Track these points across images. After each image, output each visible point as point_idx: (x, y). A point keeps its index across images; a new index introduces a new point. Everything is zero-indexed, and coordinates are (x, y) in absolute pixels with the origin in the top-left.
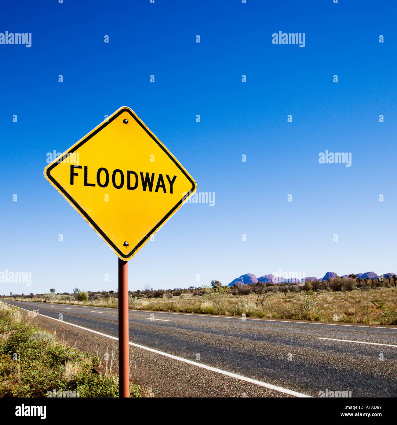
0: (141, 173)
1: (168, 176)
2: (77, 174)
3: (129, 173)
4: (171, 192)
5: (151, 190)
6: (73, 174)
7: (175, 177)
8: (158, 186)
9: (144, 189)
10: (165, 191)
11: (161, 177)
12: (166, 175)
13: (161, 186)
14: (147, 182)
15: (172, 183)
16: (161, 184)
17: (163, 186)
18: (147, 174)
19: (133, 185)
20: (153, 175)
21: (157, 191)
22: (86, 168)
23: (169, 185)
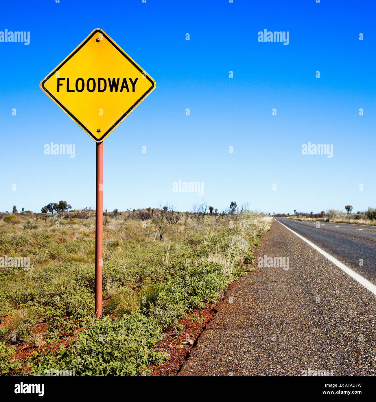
0: (109, 79)
1: (130, 79)
2: (62, 85)
3: (100, 79)
4: (134, 91)
5: (116, 91)
6: (59, 85)
7: (137, 79)
8: (123, 87)
9: (111, 91)
10: (128, 91)
11: (125, 81)
12: (129, 78)
13: (125, 87)
14: (114, 85)
15: (134, 84)
16: (125, 85)
17: (127, 87)
18: (114, 79)
19: (102, 88)
20: (118, 79)
21: (121, 91)
22: (68, 79)
23: (132, 86)
